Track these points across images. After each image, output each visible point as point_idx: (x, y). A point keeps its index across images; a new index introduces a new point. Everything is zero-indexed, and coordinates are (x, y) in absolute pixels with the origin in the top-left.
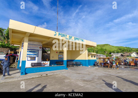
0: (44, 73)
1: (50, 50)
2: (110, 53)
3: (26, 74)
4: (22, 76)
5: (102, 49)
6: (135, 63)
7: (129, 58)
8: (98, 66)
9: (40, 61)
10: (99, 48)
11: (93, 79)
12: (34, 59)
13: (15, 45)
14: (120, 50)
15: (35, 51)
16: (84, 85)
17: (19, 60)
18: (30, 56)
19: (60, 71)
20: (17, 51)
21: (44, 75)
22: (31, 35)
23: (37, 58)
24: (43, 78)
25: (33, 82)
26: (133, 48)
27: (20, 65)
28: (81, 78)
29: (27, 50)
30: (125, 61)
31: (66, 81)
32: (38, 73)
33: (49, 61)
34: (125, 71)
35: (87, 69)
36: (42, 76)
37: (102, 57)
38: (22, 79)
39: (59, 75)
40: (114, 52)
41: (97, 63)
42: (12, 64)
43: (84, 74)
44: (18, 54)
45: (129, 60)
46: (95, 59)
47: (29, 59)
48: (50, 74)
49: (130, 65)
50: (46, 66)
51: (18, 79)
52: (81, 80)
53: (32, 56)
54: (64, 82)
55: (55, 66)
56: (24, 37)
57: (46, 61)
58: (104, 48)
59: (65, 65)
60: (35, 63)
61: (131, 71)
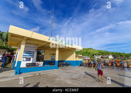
0: (37, 73)
1: (44, 52)
2: (93, 56)
3: (20, 73)
4: (16, 75)
5: (87, 52)
6: (112, 64)
7: (107, 59)
8: (84, 66)
9: (35, 62)
10: (85, 51)
11: (80, 77)
12: (29, 59)
13: (13, 47)
14: (101, 53)
15: (31, 52)
16: (72, 83)
17: (15, 60)
18: (26, 57)
19: (51, 70)
20: (14, 52)
21: (37, 74)
22: (29, 39)
23: (32, 59)
24: (36, 77)
25: (26, 81)
26: (110, 52)
27: (16, 65)
28: (69, 77)
29: (23, 52)
30: (104, 62)
31: (57, 80)
32: (32, 73)
33: (42, 61)
34: (105, 70)
35: (75, 69)
36: (36, 75)
37: (87, 58)
38: (15, 78)
39: (50, 74)
40: (96, 55)
41: (83, 64)
42: (8, 64)
43: (72, 73)
44: (15, 55)
45: (107, 61)
46: (82, 60)
47: (25, 59)
48: (43, 74)
49: (108, 65)
50: (40, 66)
51: (12, 79)
52: (69, 78)
53: (28, 57)
54: (55, 80)
55: (48, 66)
56: (21, 41)
57: (40, 61)
58: (89, 51)
59: (56, 65)
60: (29, 63)
61: (109, 70)
